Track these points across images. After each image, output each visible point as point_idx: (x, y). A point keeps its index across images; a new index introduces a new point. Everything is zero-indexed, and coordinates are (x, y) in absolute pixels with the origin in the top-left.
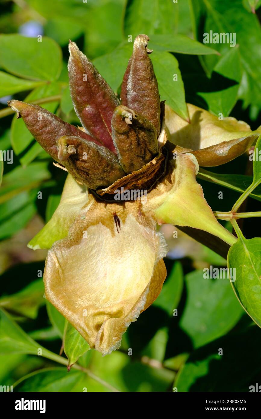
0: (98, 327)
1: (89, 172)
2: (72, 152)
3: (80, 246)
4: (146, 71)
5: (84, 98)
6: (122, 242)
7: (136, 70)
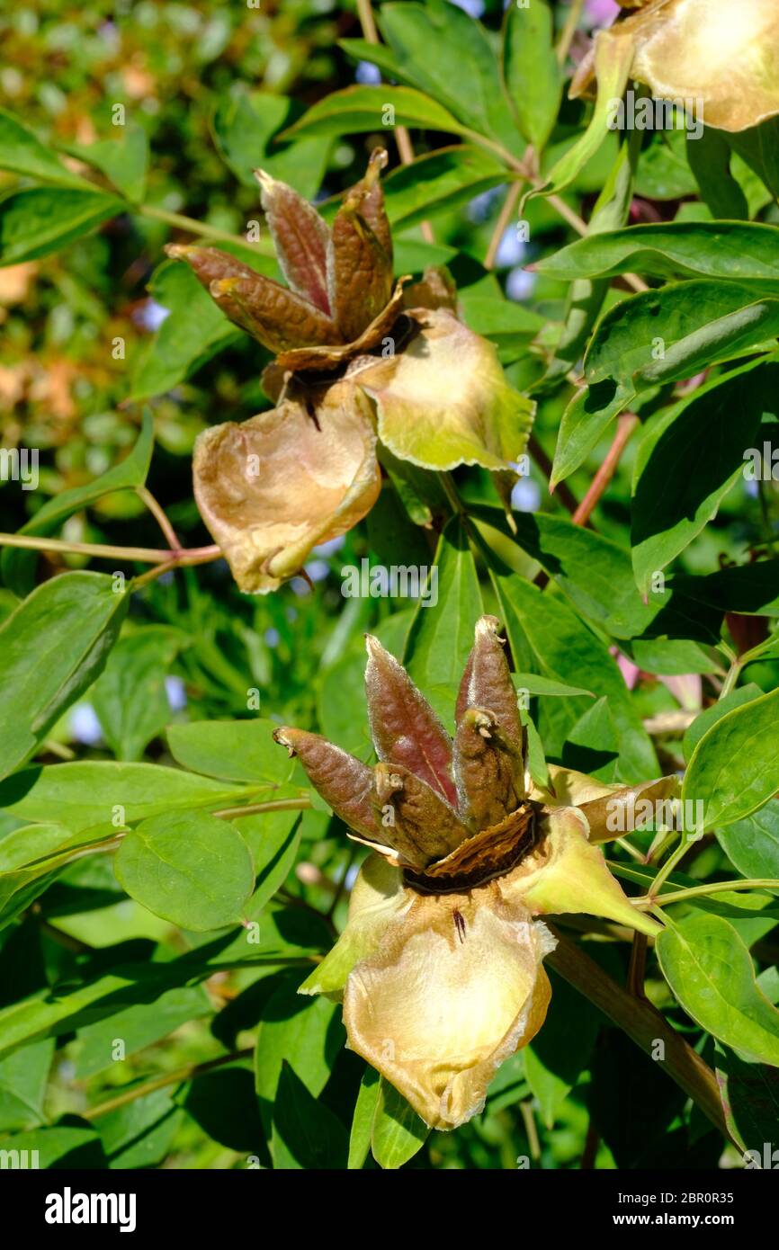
0: (440, 1091)
1: (421, 824)
2: (397, 784)
3: (398, 969)
4: (499, 669)
5: (396, 724)
6: (468, 961)
7: (483, 668)
